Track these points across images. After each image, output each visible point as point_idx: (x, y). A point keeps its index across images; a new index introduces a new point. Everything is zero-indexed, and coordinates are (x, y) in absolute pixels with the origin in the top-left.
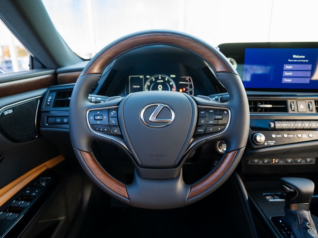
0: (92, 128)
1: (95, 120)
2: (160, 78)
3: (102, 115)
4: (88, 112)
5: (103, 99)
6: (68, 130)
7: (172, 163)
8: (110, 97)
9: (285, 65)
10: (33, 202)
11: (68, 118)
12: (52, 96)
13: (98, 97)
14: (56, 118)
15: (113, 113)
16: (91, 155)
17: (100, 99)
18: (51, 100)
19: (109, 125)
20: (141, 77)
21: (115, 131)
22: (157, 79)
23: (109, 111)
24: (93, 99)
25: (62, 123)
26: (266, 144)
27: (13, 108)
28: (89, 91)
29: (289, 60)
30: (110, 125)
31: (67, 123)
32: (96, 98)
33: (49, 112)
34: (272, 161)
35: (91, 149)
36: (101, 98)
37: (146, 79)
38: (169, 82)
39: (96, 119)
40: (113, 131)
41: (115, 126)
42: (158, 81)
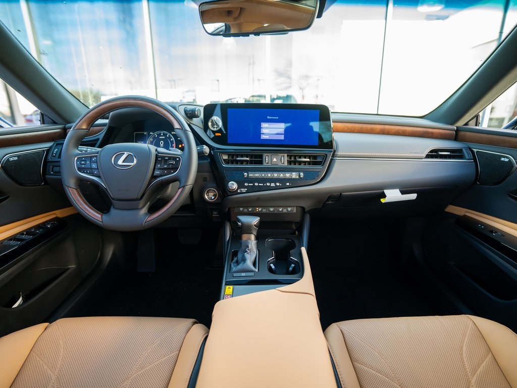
0: (78, 170)
1: (81, 164)
2: (162, 134)
3: (85, 161)
4: (76, 159)
7: (135, 197)
9: (262, 123)
10: (34, 237)
15: (94, 159)
16: (77, 191)
20: (145, 133)
22: (159, 135)
23: (91, 157)
26: (239, 191)
27: (18, 156)
29: (268, 117)
30: (92, 168)
34: (256, 209)
35: (78, 186)
37: (149, 135)
38: (170, 138)
40: (94, 173)
41: (95, 169)
42: (160, 137)
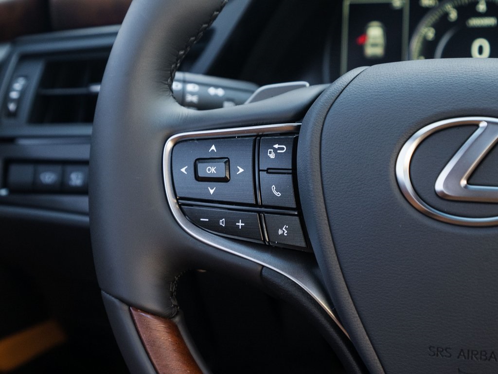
0: (183, 213)
1: (198, 178)
2: (482, 7)
3: (228, 162)
4: (169, 145)
5: (232, 94)
6: (86, 219)
8: (261, 85)
11: (86, 169)
12: (26, 77)
13: (209, 85)
14: (41, 168)
15: (274, 154)
16: (173, 330)
17: (220, 92)
18: (23, 93)
19: (256, 205)
20: (398, 3)
21: (280, 232)
22: (468, 11)
23: (259, 142)
24: (192, 94)
25: (63, 188)
28: (178, 57)
30: (262, 206)
31: (81, 191)
32: (204, 88)
33: (11, 140)
35: (175, 303)
36: (224, 88)
37: (418, 14)
39: (201, 174)
40: (273, 232)
41: (279, 209)
42: (475, 22)
